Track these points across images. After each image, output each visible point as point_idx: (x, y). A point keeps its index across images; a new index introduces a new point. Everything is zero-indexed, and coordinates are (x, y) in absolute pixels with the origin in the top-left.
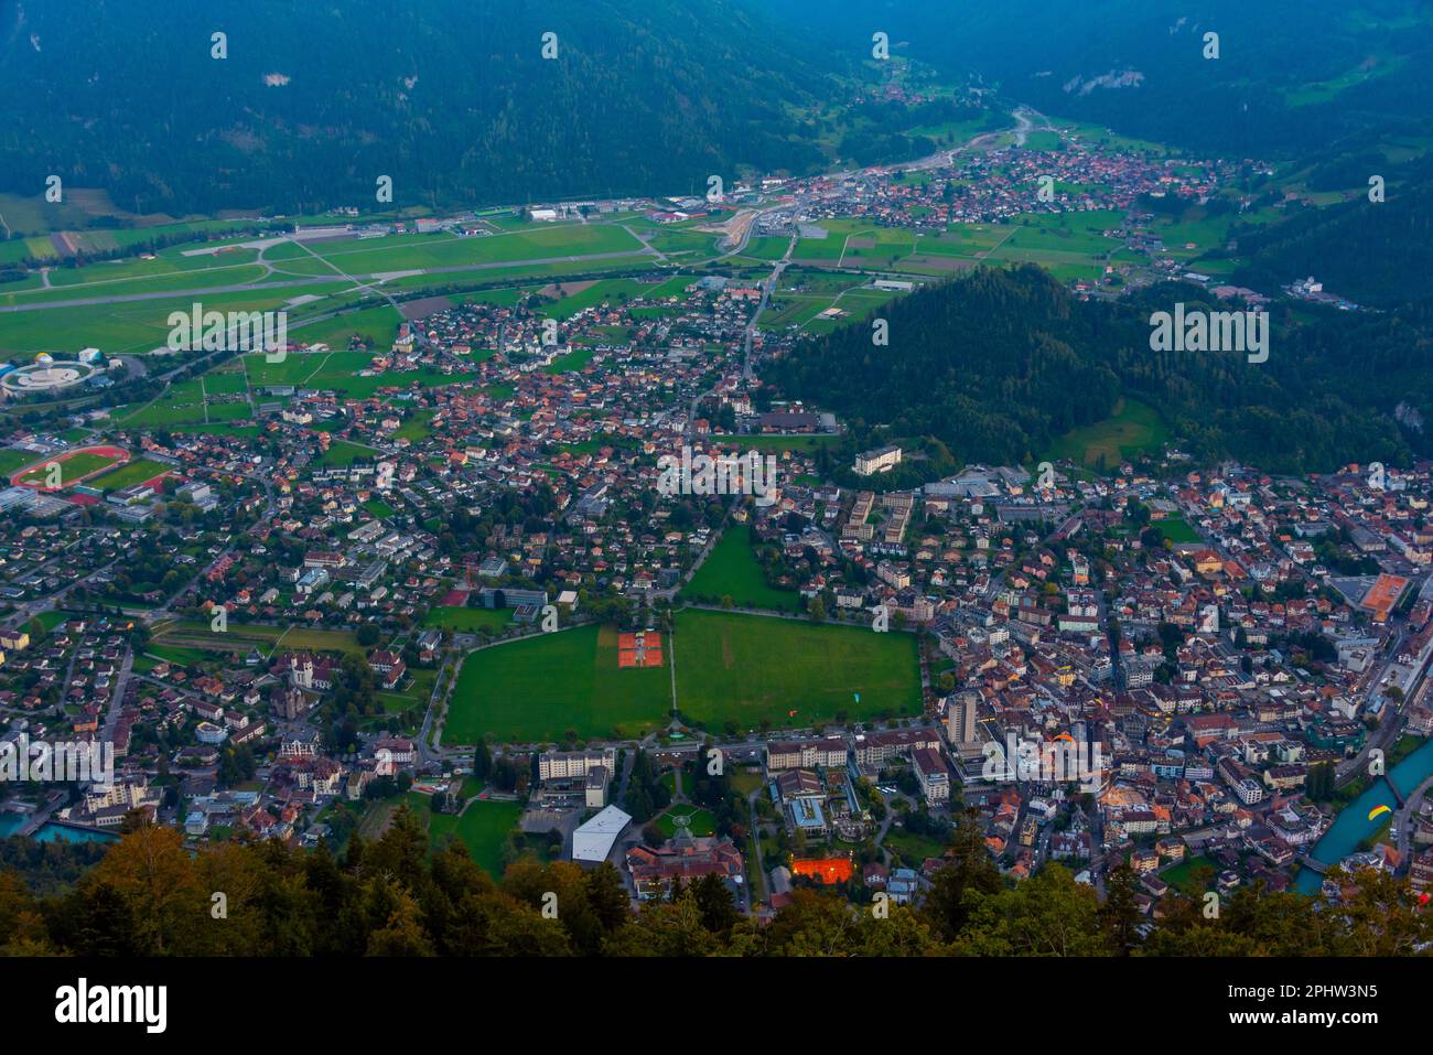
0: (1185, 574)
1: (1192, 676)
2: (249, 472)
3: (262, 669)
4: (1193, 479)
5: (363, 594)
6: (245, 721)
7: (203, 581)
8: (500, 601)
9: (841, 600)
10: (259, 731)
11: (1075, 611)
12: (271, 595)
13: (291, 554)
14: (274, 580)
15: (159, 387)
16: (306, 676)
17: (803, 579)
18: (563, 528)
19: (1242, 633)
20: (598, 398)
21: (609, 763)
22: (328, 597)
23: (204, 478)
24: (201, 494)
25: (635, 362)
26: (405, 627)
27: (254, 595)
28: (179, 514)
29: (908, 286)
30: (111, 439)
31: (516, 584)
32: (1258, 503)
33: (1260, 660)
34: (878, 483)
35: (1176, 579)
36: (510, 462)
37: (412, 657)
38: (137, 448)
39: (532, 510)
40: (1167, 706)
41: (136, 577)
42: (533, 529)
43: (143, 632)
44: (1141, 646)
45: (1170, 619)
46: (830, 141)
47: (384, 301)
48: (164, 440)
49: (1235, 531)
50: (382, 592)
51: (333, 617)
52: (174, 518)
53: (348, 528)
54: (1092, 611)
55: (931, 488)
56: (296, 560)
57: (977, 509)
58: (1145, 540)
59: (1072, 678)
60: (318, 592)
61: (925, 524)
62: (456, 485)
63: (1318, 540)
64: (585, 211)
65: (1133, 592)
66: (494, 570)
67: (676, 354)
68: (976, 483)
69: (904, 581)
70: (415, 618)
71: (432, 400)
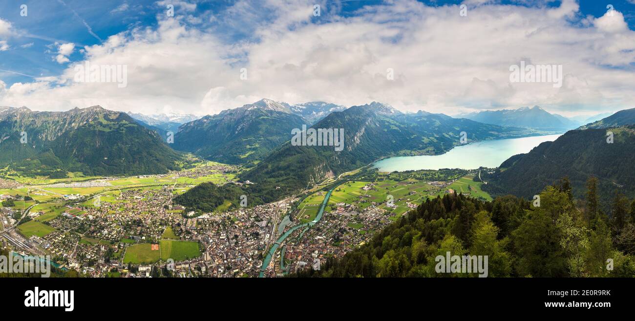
0: (237, 226)
1: (240, 243)
2: (98, 214)
3: (96, 246)
4: (236, 211)
5: (112, 236)
6: (93, 255)
7: (89, 231)
8: (133, 238)
9: (186, 237)
10: (95, 257)
11: (222, 235)
12: (99, 234)
13: (102, 228)
14: (100, 232)
15: (86, 200)
16: (103, 249)
17: (180, 234)
18: (143, 226)
19: (246, 234)
20: (148, 205)
21: (150, 268)
22: (107, 236)
23: (91, 214)
24: (91, 217)
25: (155, 199)
26: (118, 242)
27: (97, 234)
28: (87, 220)
29: (193, 186)
30: (79, 207)
31: (136, 235)
32: (246, 213)
33: (249, 238)
34: (191, 217)
35: (236, 227)
36: (136, 215)
37: (119, 247)
38: (83, 209)
39: (139, 223)
40: (237, 249)
41: (80, 229)
42: (139, 226)
43: (80, 238)
44: (232, 239)
45: (236, 234)
46: (181, 166)
47: (118, 190)
48: (86, 208)
49: (243, 218)
50: (115, 235)
51: (108, 239)
52: (86, 220)
53: (111, 224)
54: (224, 235)
55: (199, 217)
56: (103, 229)
57: (206, 220)
58: (231, 222)
59: (222, 246)
60: (106, 235)
61: (199, 223)
62: (127, 218)
63: (254, 218)
64: (147, 177)
65: (230, 230)
66: (132, 233)
67: (160, 198)
68: (205, 216)
69: (196, 233)
70: (120, 240)
71: (124, 204)
